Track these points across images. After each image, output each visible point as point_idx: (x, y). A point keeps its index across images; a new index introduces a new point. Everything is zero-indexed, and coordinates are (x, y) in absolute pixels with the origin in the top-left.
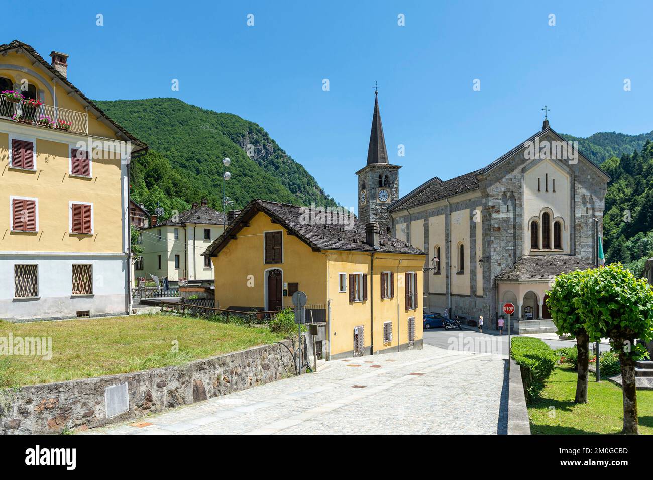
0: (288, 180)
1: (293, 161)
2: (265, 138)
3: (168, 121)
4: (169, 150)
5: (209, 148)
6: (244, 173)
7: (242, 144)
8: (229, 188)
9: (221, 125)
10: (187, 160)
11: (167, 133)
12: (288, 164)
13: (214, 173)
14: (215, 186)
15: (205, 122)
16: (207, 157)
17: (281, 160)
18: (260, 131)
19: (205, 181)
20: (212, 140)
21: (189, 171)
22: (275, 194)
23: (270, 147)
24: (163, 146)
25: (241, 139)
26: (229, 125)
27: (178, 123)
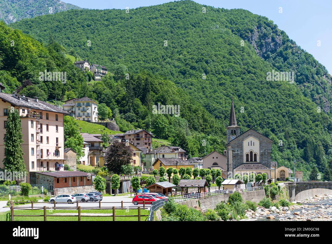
0: (296, 70)
1: (303, 51)
2: (274, 30)
3: (181, 24)
4: (182, 53)
5: (217, 48)
6: (249, 70)
7: (251, 39)
8: (233, 85)
9: (231, 23)
10: (197, 62)
11: (181, 37)
12: (297, 54)
13: (221, 72)
14: (220, 84)
15: (215, 22)
16: (214, 58)
17: (290, 51)
18: (269, 24)
19: (211, 80)
20: (221, 40)
21: (198, 72)
22: (277, 88)
23: (279, 39)
24: (176, 50)
25: (250, 35)
26: (239, 21)
27: (190, 26)
